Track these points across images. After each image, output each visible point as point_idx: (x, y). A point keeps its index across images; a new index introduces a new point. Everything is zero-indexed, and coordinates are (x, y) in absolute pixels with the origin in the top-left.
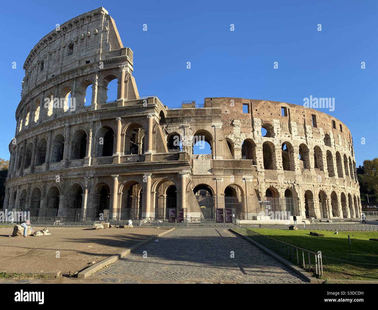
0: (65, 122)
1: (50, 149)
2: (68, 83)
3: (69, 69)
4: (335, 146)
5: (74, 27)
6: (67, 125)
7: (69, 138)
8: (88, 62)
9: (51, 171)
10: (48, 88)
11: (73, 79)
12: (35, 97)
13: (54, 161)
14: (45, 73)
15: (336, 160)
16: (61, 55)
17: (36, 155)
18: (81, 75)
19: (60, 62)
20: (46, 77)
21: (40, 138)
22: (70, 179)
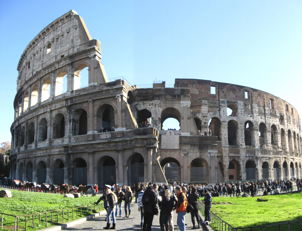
0: (47, 108)
1: (37, 131)
2: (47, 76)
3: (48, 65)
4: (287, 125)
5: (51, 30)
6: (48, 110)
7: (51, 121)
8: (62, 56)
9: (39, 149)
10: (33, 82)
11: (51, 72)
12: (25, 90)
13: (40, 140)
14: (31, 71)
15: (288, 136)
16: (42, 54)
17: (28, 135)
18: (57, 68)
19: (42, 60)
20: (31, 74)
21: (29, 122)
22: (54, 155)
